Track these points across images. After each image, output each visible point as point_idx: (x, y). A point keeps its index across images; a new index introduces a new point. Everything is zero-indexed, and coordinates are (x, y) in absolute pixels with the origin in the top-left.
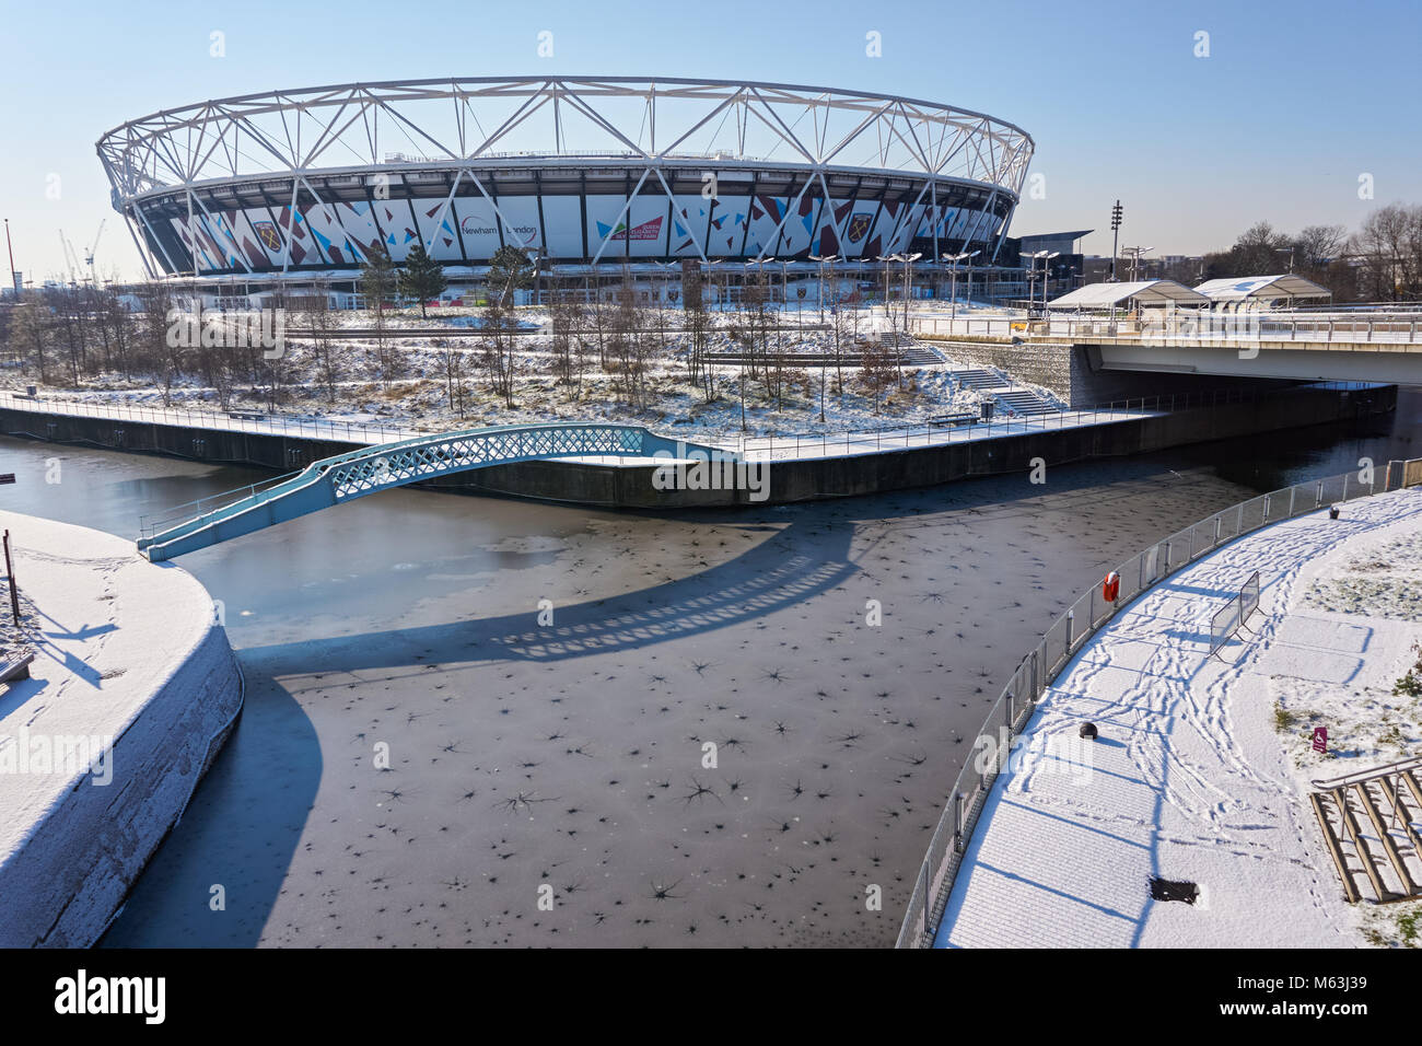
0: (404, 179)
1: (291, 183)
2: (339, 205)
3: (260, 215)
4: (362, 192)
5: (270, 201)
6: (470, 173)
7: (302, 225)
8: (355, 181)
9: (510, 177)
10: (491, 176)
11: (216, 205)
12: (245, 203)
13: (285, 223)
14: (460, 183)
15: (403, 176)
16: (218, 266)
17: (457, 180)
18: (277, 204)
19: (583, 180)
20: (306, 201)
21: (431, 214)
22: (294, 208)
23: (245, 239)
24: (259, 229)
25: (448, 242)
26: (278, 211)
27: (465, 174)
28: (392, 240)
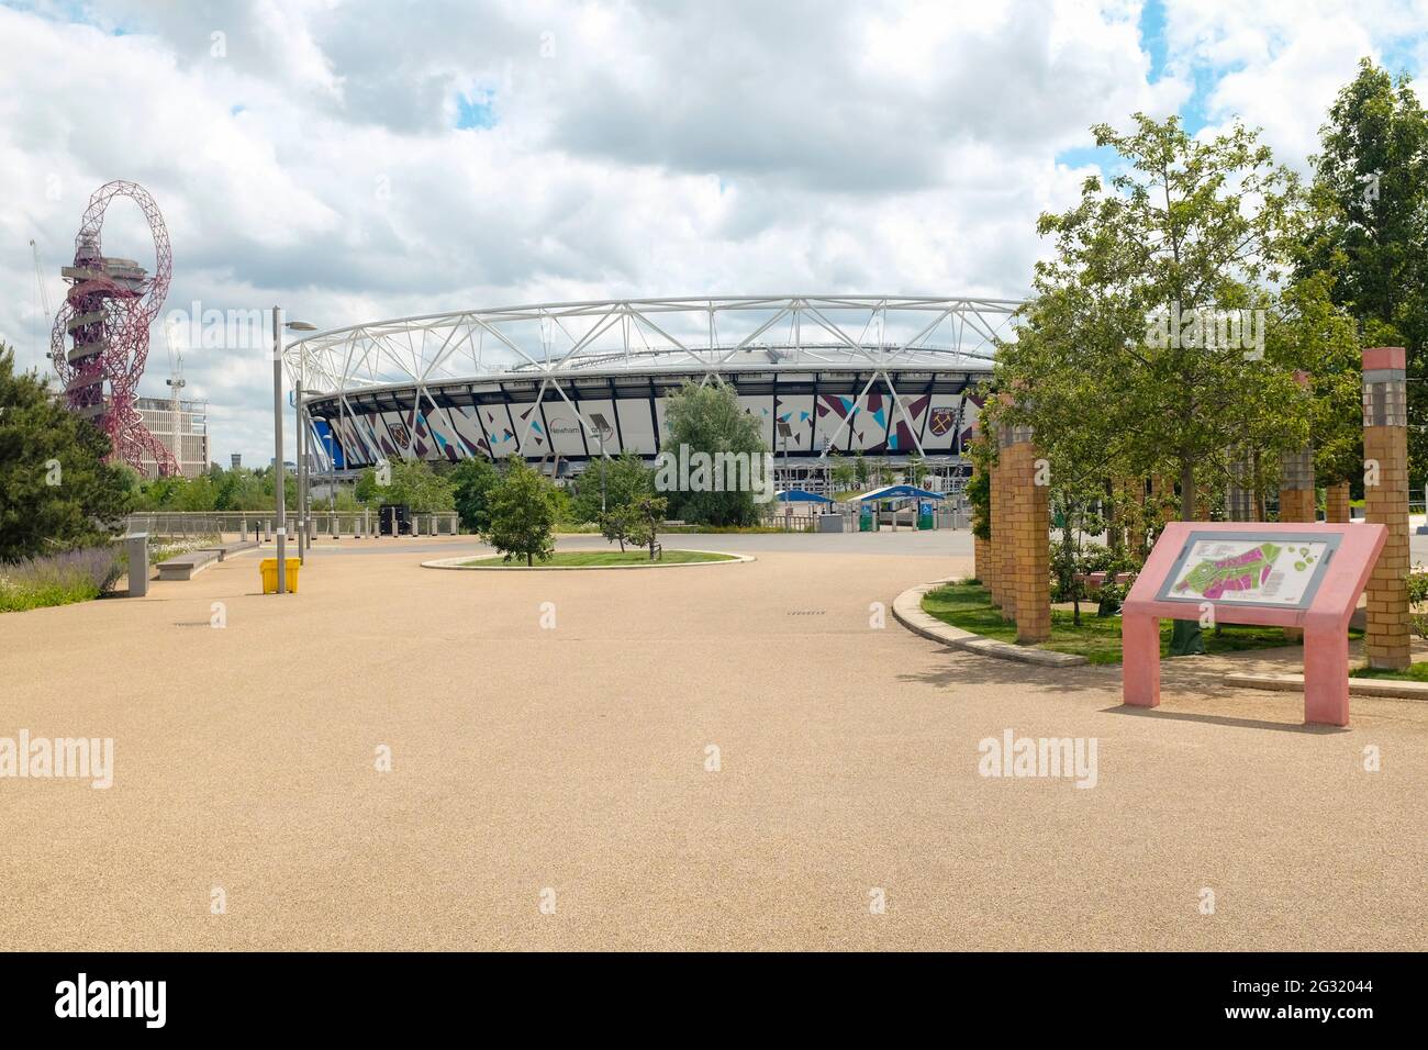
0: (502, 388)
1: (415, 391)
2: (452, 410)
3: (392, 417)
4: (470, 399)
5: (402, 405)
6: (554, 381)
7: (424, 426)
8: (464, 389)
9: (589, 384)
10: (573, 384)
11: (361, 409)
12: (383, 407)
13: (411, 424)
14: (546, 390)
15: (501, 385)
16: (364, 462)
17: (543, 387)
18: (406, 408)
19: (652, 386)
20: (426, 407)
21: (524, 416)
22: (417, 411)
23: (383, 438)
24: (392, 430)
25: (539, 441)
26: (406, 414)
27: (550, 382)
28: (494, 440)
